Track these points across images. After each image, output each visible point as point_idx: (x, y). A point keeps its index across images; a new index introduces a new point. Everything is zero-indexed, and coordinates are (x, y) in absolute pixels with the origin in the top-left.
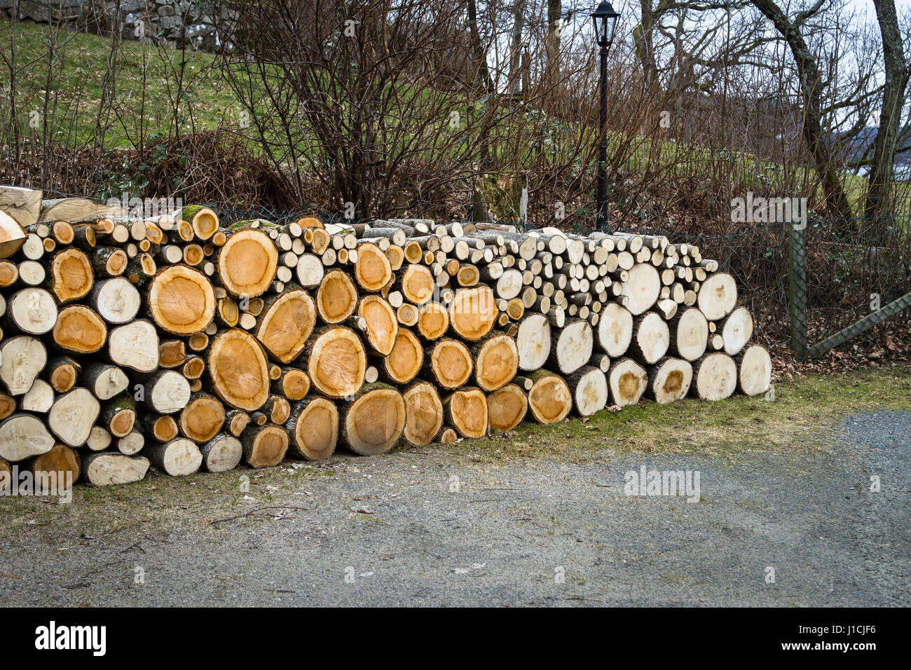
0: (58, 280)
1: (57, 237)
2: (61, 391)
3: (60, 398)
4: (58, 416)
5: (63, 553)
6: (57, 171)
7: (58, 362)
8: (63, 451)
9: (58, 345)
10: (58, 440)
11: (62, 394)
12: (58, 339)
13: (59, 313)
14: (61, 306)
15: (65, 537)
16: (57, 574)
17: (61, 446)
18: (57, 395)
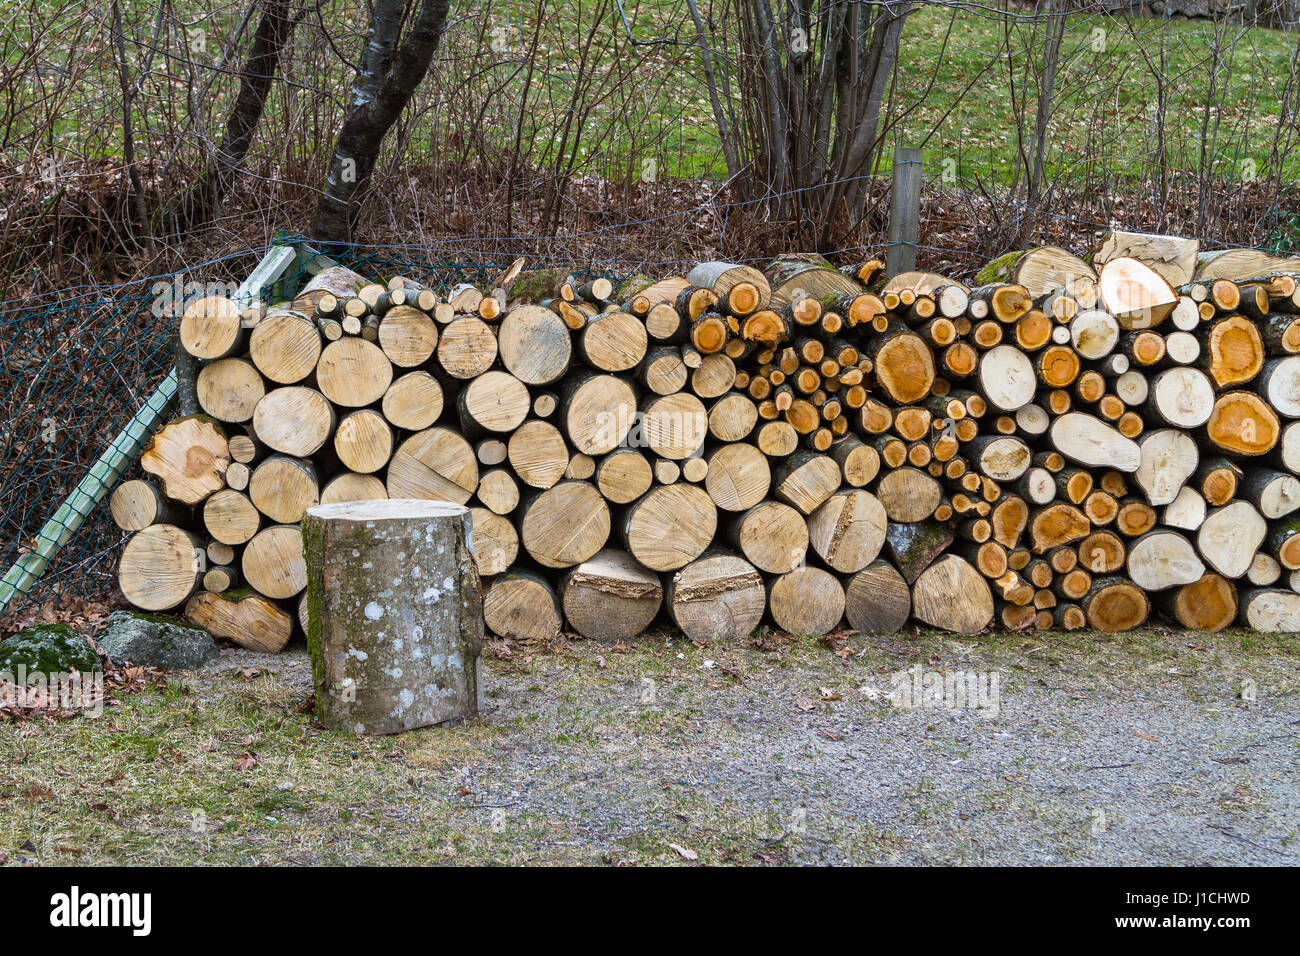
0: (1217, 357)
1: (1218, 301)
2: (1215, 504)
3: (1213, 513)
4: (1210, 536)
5: (1214, 716)
6: (1216, 213)
7: (1212, 464)
8: (1215, 583)
9: (1214, 443)
10: (1209, 568)
11: (1215, 507)
12: (1214, 435)
13: (1216, 401)
14: (1219, 393)
15: (1216, 694)
16: (1205, 742)
17: (1213, 576)
18: (1210, 508)
